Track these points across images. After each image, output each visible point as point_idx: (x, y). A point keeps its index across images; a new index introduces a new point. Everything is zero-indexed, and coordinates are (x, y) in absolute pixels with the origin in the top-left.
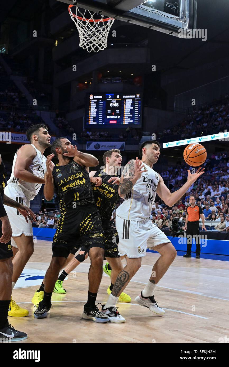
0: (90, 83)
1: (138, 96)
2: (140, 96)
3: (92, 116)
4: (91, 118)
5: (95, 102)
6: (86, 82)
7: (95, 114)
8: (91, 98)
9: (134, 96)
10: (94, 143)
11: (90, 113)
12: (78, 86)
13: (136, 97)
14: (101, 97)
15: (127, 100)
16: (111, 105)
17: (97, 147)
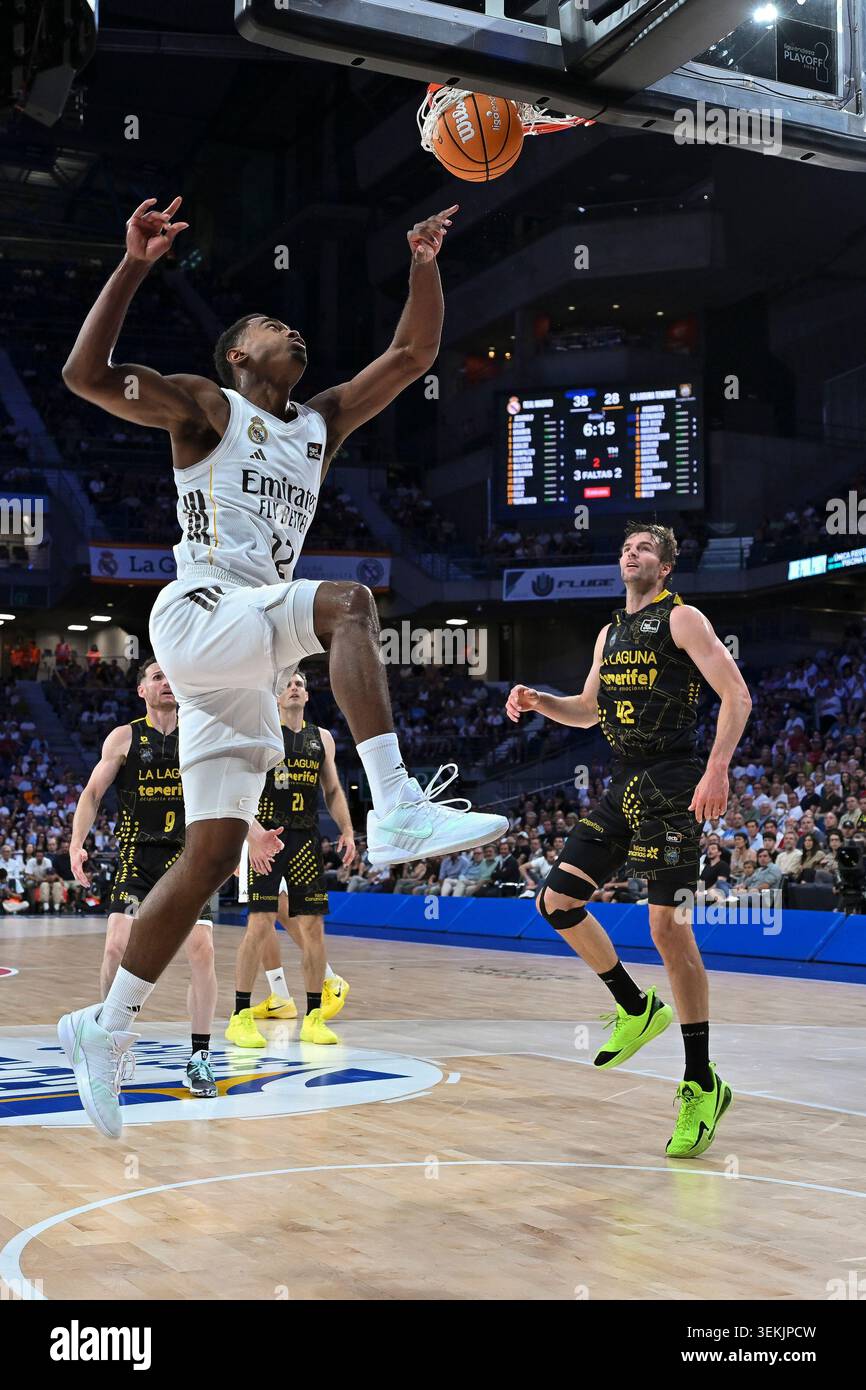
0: (508, 354)
1: (686, 390)
2: (692, 390)
3: (520, 474)
4: (515, 481)
5: (528, 424)
6: (492, 354)
7: (531, 466)
8: (511, 411)
9: (670, 394)
10: (530, 575)
11: (513, 463)
12: (463, 371)
13: (678, 395)
14: (549, 403)
15: (645, 409)
16: (588, 430)
17: (543, 586)
